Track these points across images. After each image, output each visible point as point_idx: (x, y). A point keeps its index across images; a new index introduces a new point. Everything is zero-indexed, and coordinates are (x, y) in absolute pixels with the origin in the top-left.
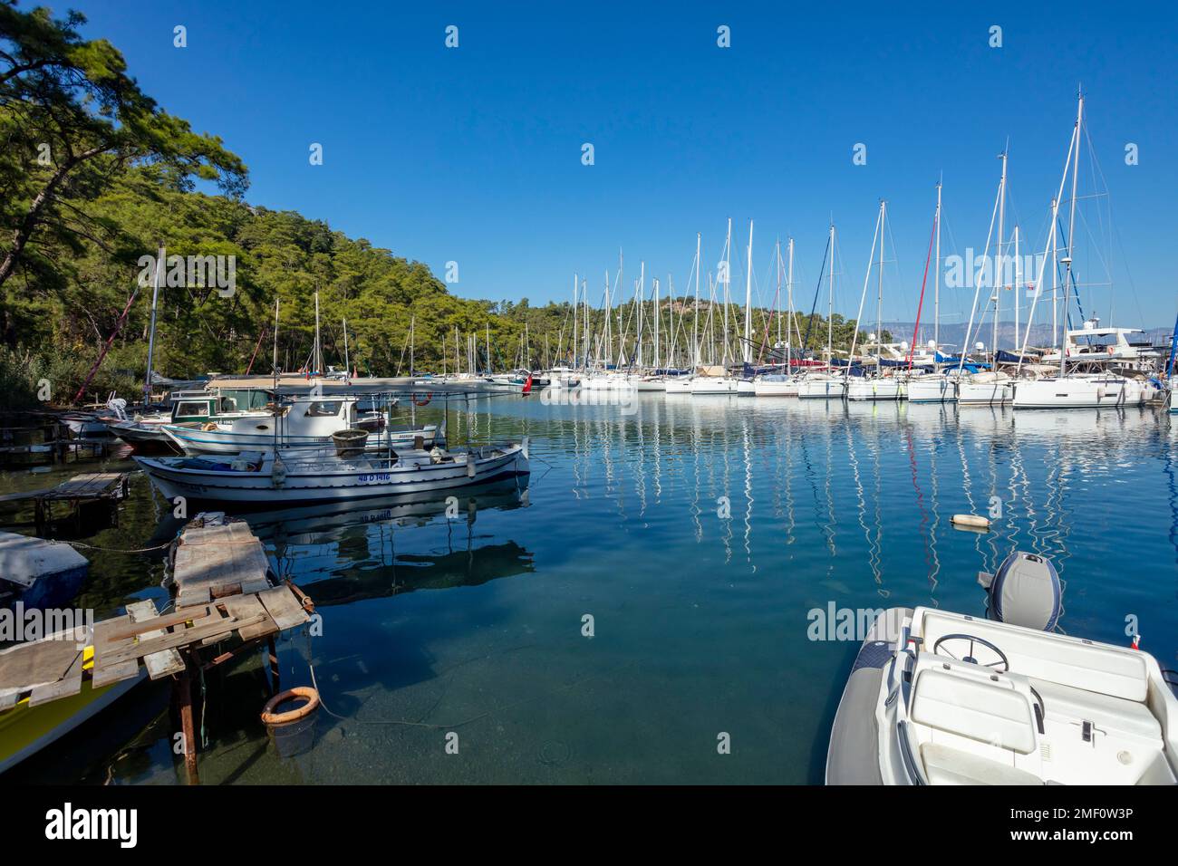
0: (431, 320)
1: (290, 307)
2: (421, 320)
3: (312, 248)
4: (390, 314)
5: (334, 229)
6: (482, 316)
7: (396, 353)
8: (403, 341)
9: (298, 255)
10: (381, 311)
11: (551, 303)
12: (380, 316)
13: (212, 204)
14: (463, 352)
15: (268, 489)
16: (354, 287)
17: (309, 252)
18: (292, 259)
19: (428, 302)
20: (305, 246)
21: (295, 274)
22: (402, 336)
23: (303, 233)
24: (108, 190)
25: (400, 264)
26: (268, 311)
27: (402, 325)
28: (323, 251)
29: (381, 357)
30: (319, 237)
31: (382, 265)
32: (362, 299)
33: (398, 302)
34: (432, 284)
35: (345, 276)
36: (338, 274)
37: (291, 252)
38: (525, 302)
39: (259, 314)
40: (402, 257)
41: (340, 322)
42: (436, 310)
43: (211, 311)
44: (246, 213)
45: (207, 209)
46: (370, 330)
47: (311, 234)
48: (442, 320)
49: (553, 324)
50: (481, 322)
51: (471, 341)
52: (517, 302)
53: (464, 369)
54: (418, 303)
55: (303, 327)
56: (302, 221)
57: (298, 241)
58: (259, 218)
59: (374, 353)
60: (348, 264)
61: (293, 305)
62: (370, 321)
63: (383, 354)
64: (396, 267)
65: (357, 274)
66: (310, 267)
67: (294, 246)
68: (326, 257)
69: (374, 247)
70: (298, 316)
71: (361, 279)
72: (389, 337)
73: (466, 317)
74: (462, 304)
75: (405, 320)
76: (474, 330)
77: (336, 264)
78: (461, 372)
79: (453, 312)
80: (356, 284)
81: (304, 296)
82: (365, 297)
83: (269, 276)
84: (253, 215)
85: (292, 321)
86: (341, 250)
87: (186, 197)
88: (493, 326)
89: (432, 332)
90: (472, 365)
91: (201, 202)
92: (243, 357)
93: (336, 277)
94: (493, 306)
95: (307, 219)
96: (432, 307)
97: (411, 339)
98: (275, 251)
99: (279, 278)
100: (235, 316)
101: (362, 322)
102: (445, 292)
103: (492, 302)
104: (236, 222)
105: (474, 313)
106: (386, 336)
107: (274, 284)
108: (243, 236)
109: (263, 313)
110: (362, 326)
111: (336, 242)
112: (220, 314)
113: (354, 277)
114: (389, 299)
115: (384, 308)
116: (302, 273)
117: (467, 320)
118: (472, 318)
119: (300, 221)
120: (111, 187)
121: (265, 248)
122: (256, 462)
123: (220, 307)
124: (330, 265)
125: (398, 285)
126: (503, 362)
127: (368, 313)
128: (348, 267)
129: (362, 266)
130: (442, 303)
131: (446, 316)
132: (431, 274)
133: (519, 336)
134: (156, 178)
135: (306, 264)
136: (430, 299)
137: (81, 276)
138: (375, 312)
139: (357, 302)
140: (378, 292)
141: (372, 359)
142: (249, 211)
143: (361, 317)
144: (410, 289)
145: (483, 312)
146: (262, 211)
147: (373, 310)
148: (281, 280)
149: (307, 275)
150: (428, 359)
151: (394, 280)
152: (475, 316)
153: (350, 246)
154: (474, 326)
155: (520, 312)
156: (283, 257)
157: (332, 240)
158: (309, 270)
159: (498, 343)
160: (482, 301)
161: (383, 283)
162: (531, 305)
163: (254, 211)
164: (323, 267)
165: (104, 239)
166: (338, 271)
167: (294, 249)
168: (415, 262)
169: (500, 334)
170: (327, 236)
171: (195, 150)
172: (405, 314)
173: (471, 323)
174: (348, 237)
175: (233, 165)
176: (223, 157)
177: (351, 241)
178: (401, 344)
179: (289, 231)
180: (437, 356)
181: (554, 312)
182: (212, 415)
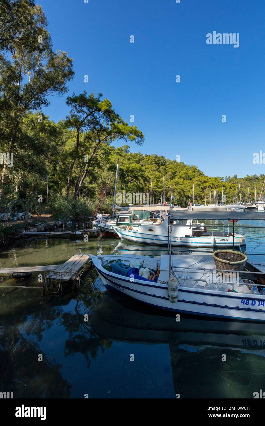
0: (199, 185)
1: (154, 183)
2: (196, 185)
3: (160, 165)
4: (185, 184)
5: (166, 158)
6: (219, 182)
7: (187, 197)
8: (189, 193)
9: (156, 167)
11: (248, 176)
12: (182, 184)
13: (133, 155)
14: (212, 196)
16: (172, 176)
17: (159, 166)
18: (154, 169)
19: (198, 179)
20: (158, 164)
21: (155, 173)
22: (189, 191)
23: (158, 160)
24: (110, 155)
25: (187, 167)
26: (148, 185)
27: (189, 187)
28: (163, 165)
29: (182, 199)
30: (162, 161)
31: (181, 168)
32: (175, 179)
33: (187, 180)
34: (199, 172)
35: (170, 173)
36: (167, 172)
37: (154, 166)
38: (235, 176)
39: (145, 186)
40: (187, 164)
41: (169, 187)
42: (201, 181)
43: (133, 186)
44: (142, 157)
45: (132, 157)
46: (178, 190)
47: (160, 160)
48: (203, 185)
49: (249, 184)
50: (218, 185)
51: (216, 192)
52: (232, 177)
53: (213, 203)
54: (194, 179)
55: (158, 190)
56: (157, 157)
57: (156, 163)
58: (146, 158)
59: (180, 197)
60: (171, 168)
61: (155, 183)
62: (178, 186)
63: (183, 198)
64: (186, 168)
65: (174, 171)
66: (160, 170)
67: (155, 164)
68: (164, 167)
70: (156, 186)
71: (175, 173)
72: (185, 192)
73: (212, 183)
74: (210, 179)
75: (190, 186)
76: (216, 188)
77: (167, 169)
78: (212, 204)
79: (207, 182)
80: (173, 175)
81: (158, 179)
82: (176, 179)
83: (148, 174)
85: (155, 188)
86: (168, 164)
87: (127, 154)
88: (224, 186)
89: (200, 189)
90: (216, 201)
91: (131, 155)
93: (167, 173)
94: (222, 179)
95: (158, 156)
96: (199, 180)
97: (193, 192)
98: (150, 166)
99: (151, 174)
100: (139, 187)
101: (176, 187)
102: (203, 175)
103: (222, 177)
104: (140, 160)
105: (215, 182)
106: (184, 192)
107: (150, 176)
108: (141, 163)
109: (146, 186)
110: (176, 188)
111: (167, 162)
112: (136, 187)
113: (172, 173)
114: (184, 179)
115: (183, 182)
116: (157, 173)
117: (213, 185)
118: (215, 183)
119: (156, 157)
120: (111, 155)
121: (147, 166)
123: (135, 184)
124: (165, 169)
125: (187, 174)
127: (177, 184)
128: (171, 169)
129: (175, 169)
130: (203, 179)
131: (205, 183)
132: (198, 169)
133: (235, 190)
134: (121, 151)
135: (158, 170)
136: (198, 177)
138: (180, 184)
139: (174, 180)
140: (180, 177)
141: (179, 200)
142: (143, 156)
143: (175, 185)
144: (191, 175)
145: (219, 181)
146: (146, 156)
147: (179, 183)
148: (151, 175)
149: (159, 173)
150: (199, 199)
151: (186, 172)
152: (216, 183)
153: (171, 163)
154: (216, 186)
155: (234, 180)
156: (152, 168)
157: (165, 162)
158: (159, 172)
159: (226, 193)
160: (218, 177)
161: (182, 173)
164: (163, 170)
165: (106, 164)
166: (168, 171)
167: (155, 165)
168: (192, 165)
169: (226, 189)
170: (164, 161)
171: (129, 131)
172: (190, 183)
173: (215, 185)
174: (171, 160)
175: (140, 134)
176: (137, 132)
177: (171, 161)
178: (189, 194)
179: (154, 160)
180: (202, 198)
181: (249, 179)
182: (130, 222)
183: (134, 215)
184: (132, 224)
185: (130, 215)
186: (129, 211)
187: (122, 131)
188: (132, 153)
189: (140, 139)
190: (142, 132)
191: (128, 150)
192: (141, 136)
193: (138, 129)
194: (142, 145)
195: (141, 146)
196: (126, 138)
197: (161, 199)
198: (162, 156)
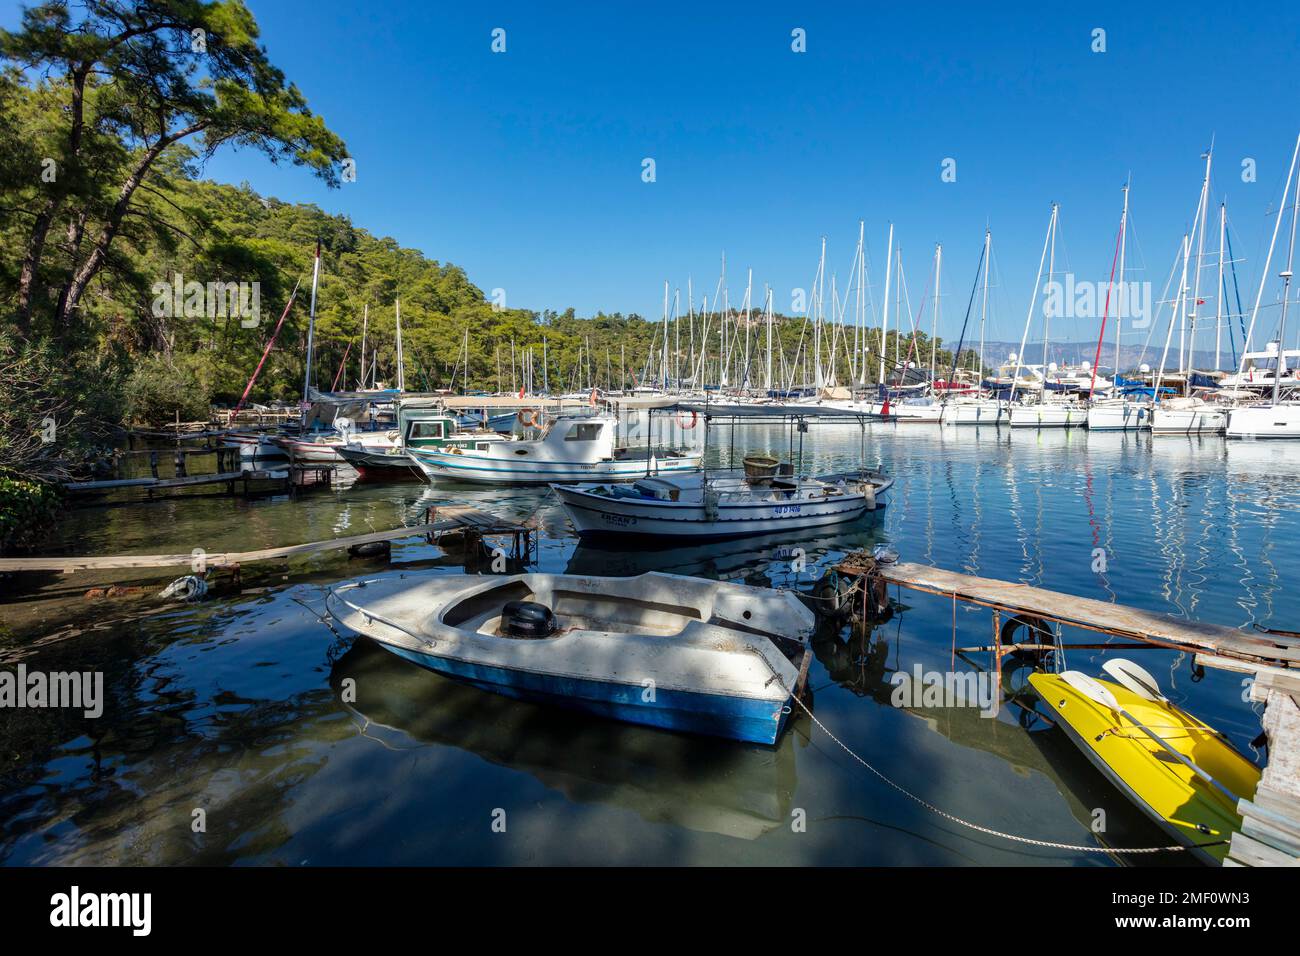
0: (475, 331)
1: (331, 315)
3: (333, 246)
4: (432, 324)
5: (356, 226)
6: (529, 327)
7: (440, 368)
8: (448, 355)
10: (421, 321)
11: (600, 314)
12: (422, 326)
16: (386, 292)
19: (470, 311)
22: (448, 349)
23: (324, 229)
25: (433, 267)
27: (447, 336)
28: (346, 250)
29: (425, 372)
30: (341, 235)
31: (413, 268)
33: (435, 310)
34: (470, 290)
35: (376, 280)
36: (367, 278)
38: (570, 313)
40: (433, 259)
41: (380, 333)
42: (480, 320)
44: (259, 206)
46: (415, 342)
47: (332, 231)
48: (486, 332)
49: (604, 338)
50: (531, 335)
51: (526, 356)
52: (561, 313)
54: (459, 312)
55: (345, 338)
56: (323, 216)
57: (320, 240)
58: (272, 211)
59: (419, 367)
60: (379, 266)
61: (333, 312)
62: (413, 331)
63: (428, 369)
64: (428, 270)
65: (390, 278)
66: (336, 268)
68: (352, 257)
69: (402, 246)
70: (339, 325)
71: (391, 284)
72: (434, 350)
73: (514, 329)
74: (507, 314)
77: (365, 266)
79: (498, 323)
80: (388, 290)
82: (401, 305)
84: (264, 208)
85: (335, 331)
86: (365, 250)
89: (479, 346)
90: (529, 383)
93: (366, 281)
94: (534, 316)
95: (327, 214)
96: (475, 316)
97: (464, 351)
101: (406, 332)
102: (484, 300)
103: (534, 312)
105: (520, 324)
106: (431, 349)
110: (406, 338)
111: (359, 240)
113: (385, 282)
114: (426, 307)
115: (424, 317)
118: (519, 329)
119: (319, 216)
124: (358, 266)
125: (433, 291)
126: (560, 380)
127: (409, 323)
128: (377, 270)
129: (393, 269)
130: (486, 313)
131: (492, 327)
132: (467, 279)
135: (332, 267)
136: (471, 307)
138: (416, 322)
140: (414, 299)
141: (417, 375)
142: (262, 203)
144: (447, 296)
145: (528, 323)
146: (276, 204)
147: (412, 319)
150: (477, 375)
151: (430, 286)
152: (522, 327)
153: (376, 246)
154: (523, 339)
155: (566, 323)
157: (354, 239)
158: (337, 273)
160: (524, 311)
161: (419, 287)
162: (578, 316)
163: (266, 204)
164: (352, 269)
166: (368, 274)
168: (448, 265)
170: (349, 234)
172: (448, 324)
173: (520, 335)
174: (374, 236)
177: (376, 240)
178: (446, 358)
179: (312, 228)
180: (486, 372)
181: (604, 325)
188: (215, 184)
191: (187, 163)
198: (341, 217)
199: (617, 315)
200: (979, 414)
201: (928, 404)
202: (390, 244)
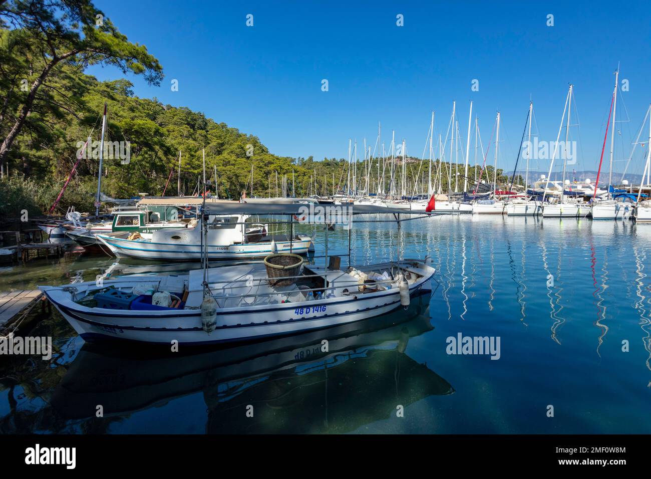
0: (261, 167)
1: (185, 159)
2: (255, 168)
3: (196, 127)
4: (239, 164)
5: (207, 117)
6: (289, 165)
7: (242, 186)
8: (246, 179)
9: (189, 131)
10: (234, 162)
11: (326, 159)
12: (234, 165)
13: (142, 102)
14: (279, 185)
15: (196, 329)
16: (218, 149)
17: (194, 130)
18: (185, 133)
19: (259, 158)
20: (193, 127)
21: (187, 141)
22: (246, 176)
23: (192, 119)
24: (87, 94)
25: (243, 137)
26: (173, 161)
27: (246, 170)
28: (202, 129)
29: (233, 188)
30: (200, 122)
31: (234, 137)
32: (223, 155)
33: (243, 158)
34: (261, 147)
35: (214, 143)
36: (210, 142)
37: (185, 129)
38: (311, 159)
39: (168, 163)
40: (244, 133)
41: (212, 168)
42: (264, 162)
43: (142, 160)
44: (161, 108)
45: (140, 105)
46: (228, 173)
47: (195, 120)
48: (267, 168)
49: (327, 170)
50: (288, 169)
51: (284, 179)
52: (306, 158)
53: (280, 195)
54: (253, 158)
55: (192, 170)
56: (191, 113)
57: (188, 124)
58: (168, 111)
59: (231, 185)
60: (216, 136)
62: (228, 167)
63: (235, 186)
64: (241, 138)
65: (220, 142)
66: (195, 138)
67: (187, 126)
68: (203, 132)
69: (229, 127)
70: (189, 164)
71: (222, 145)
72: (239, 176)
73: (280, 166)
74: (277, 159)
75: (246, 168)
76: (284, 174)
77: (209, 136)
78: (278, 197)
79: (273, 163)
80: (220, 148)
81: (193, 153)
82: (225, 154)
83: (173, 142)
84: (164, 110)
85: (186, 167)
86: (211, 129)
87: (128, 98)
88: (296, 172)
89: (261, 174)
90: (285, 192)
91: (137, 101)
92: (159, 187)
93: (209, 143)
94: (293, 160)
95: (193, 112)
96: (261, 160)
97: (251, 178)
98: (176, 128)
99: (179, 143)
100: (156, 164)
101: (224, 168)
102: (267, 152)
103: (293, 158)
104: (156, 113)
105: (284, 164)
106: (237, 176)
107: (176, 146)
108: (159, 120)
109: (170, 162)
110: (224, 171)
111: (209, 124)
112: (147, 162)
113: (218, 144)
114: (238, 156)
115: (236, 161)
116: (191, 141)
117: (281, 168)
118: (284, 167)
119: (189, 113)
120: (89, 93)
121: (171, 127)
122: (180, 291)
123: (147, 158)
124: (206, 136)
125: (242, 148)
126: (302, 191)
127: (226, 163)
128: (215, 138)
129: (223, 138)
130: (267, 158)
131: (269, 165)
132: (260, 143)
133: (310, 177)
134: (113, 89)
135: (193, 136)
136: (260, 156)
137: (68, 139)
138: (231, 163)
139: (221, 157)
140: (232, 152)
141: (229, 189)
142: (162, 107)
143: (223, 165)
145: (289, 164)
146: (169, 107)
147: (229, 162)
148: (180, 144)
149: (194, 142)
150: (260, 189)
151: (241, 146)
152: (285, 166)
153: (216, 127)
154: (285, 171)
155: (309, 164)
156: (180, 131)
157: (206, 123)
158: (194, 140)
159: (297, 181)
160: (287, 158)
161: (235, 146)
162: (314, 160)
163: (165, 108)
164: (202, 138)
166: (210, 140)
167: (186, 128)
168: (251, 136)
169: (299, 176)
170: (204, 121)
171: (130, 53)
172: (247, 164)
173: (283, 169)
174: (215, 122)
175: (154, 64)
176: (147, 59)
177: (217, 124)
178: (246, 181)
179: (184, 118)
180: (265, 188)
181: (327, 164)
182: (141, 225)
183: (150, 213)
184: (146, 229)
185: (140, 212)
186: (139, 206)
187: (112, 48)
188: (138, 98)
189: (154, 74)
190: (158, 60)
191: (128, 89)
192: (157, 68)
193: (148, 53)
194: (159, 86)
195: (157, 87)
196: (122, 65)
197: (197, 187)
198: (199, 113)
199: (334, 159)
200: (527, 209)
201: (492, 203)
202: (224, 126)
